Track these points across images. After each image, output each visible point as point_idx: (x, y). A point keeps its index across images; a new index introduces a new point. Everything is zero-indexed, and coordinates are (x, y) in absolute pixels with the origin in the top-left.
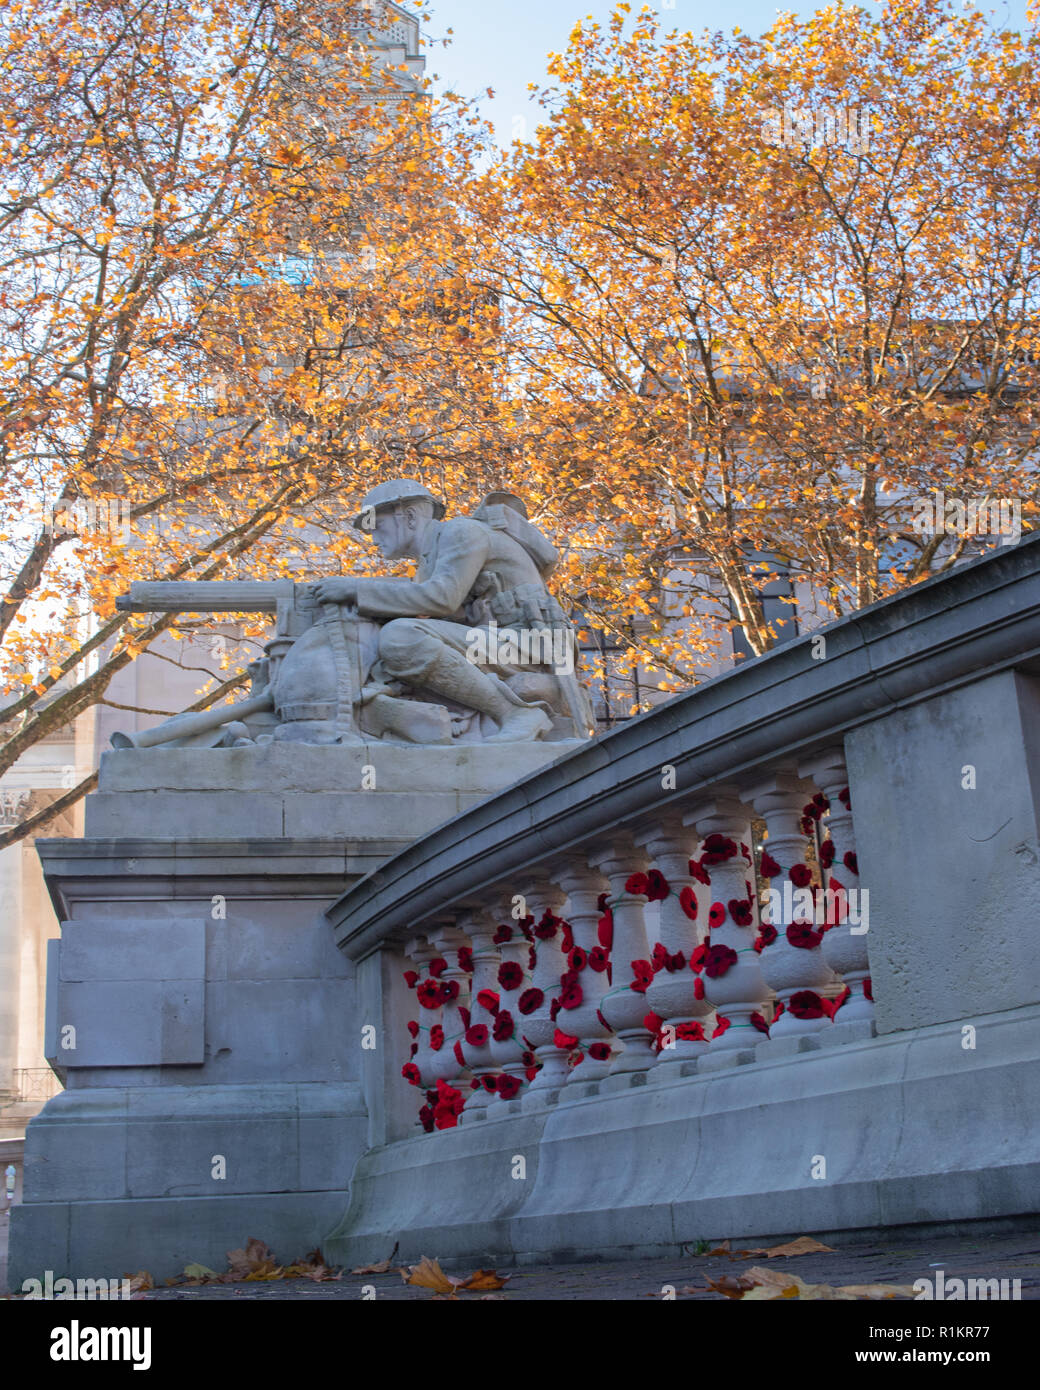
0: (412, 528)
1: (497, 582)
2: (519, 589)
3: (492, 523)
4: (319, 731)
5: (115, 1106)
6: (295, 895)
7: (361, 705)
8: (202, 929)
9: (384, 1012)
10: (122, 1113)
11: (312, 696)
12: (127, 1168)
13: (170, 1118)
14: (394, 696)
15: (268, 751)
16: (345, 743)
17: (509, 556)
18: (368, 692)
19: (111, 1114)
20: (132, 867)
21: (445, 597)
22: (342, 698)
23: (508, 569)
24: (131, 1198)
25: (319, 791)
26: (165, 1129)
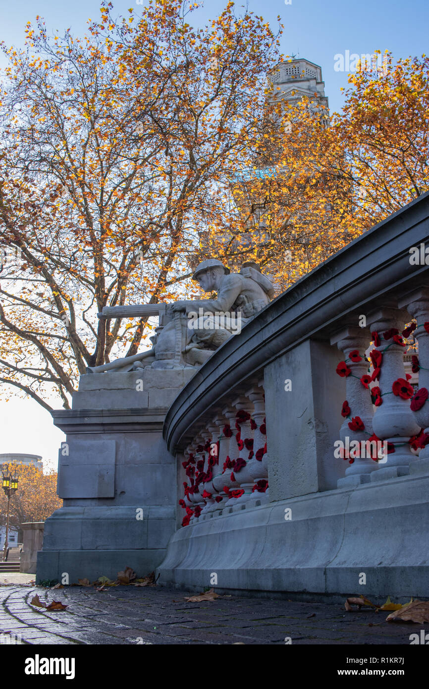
0: (215, 279)
1: (246, 299)
2: (255, 302)
3: (245, 275)
4: (168, 364)
5: (79, 514)
6: (151, 430)
7: (185, 353)
8: (114, 444)
9: (177, 478)
10: (81, 516)
11: (166, 350)
12: (81, 538)
13: (98, 519)
14: (199, 349)
15: (144, 373)
16: (175, 369)
17: (251, 288)
18: (188, 347)
19: (77, 517)
20: (87, 420)
21: (221, 307)
22: (177, 350)
23: (251, 294)
24: (83, 549)
25: (163, 388)
26: (96, 523)
